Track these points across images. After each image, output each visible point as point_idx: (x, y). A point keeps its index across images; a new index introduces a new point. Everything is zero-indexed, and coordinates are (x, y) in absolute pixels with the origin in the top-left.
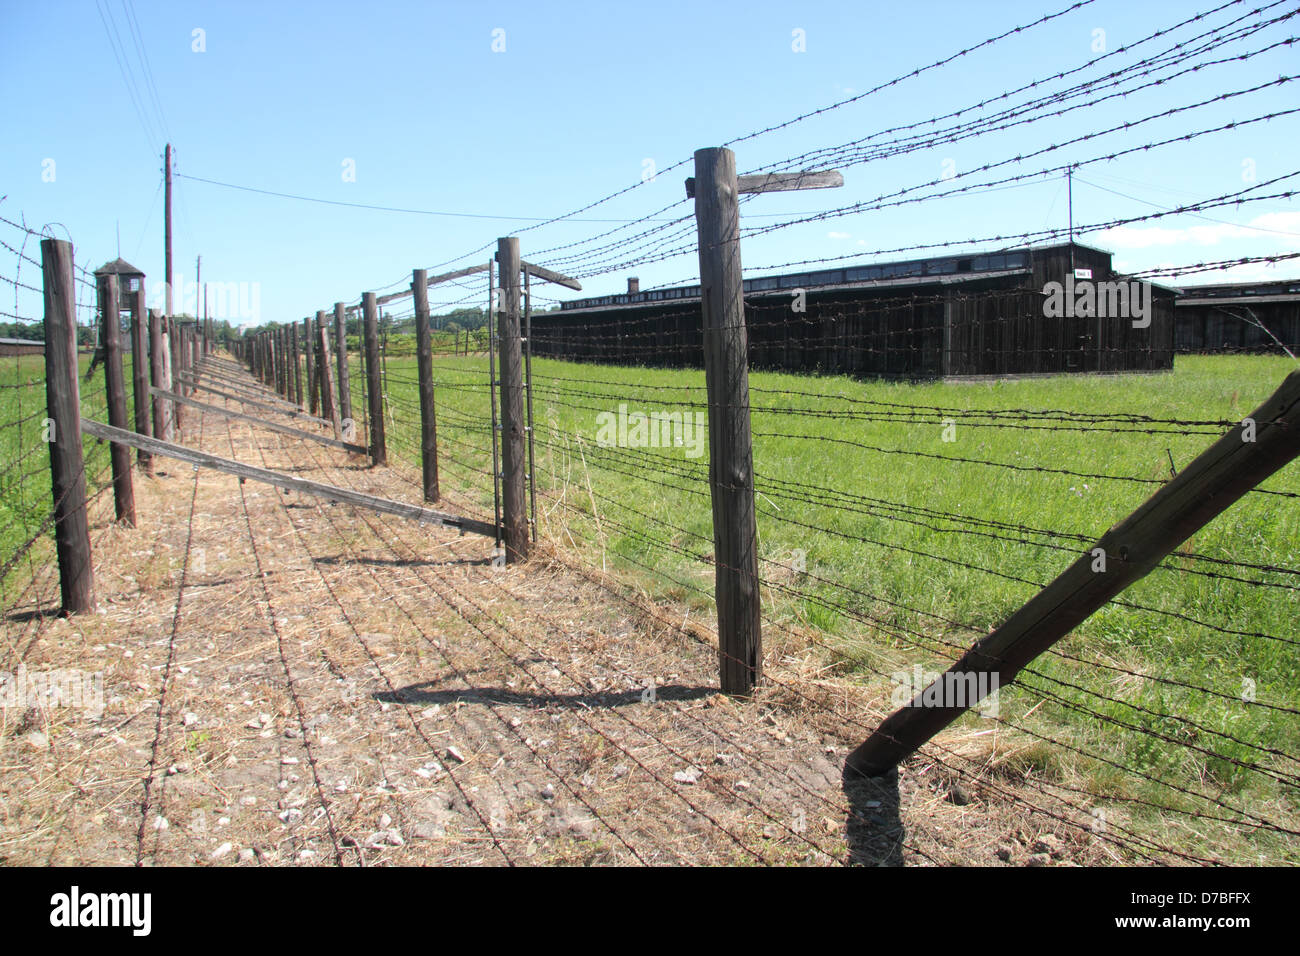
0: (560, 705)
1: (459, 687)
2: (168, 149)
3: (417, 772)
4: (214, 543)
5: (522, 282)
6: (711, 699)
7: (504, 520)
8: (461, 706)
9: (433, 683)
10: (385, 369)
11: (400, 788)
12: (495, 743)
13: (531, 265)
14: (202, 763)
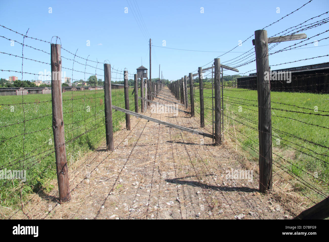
0: (212, 189)
1: (188, 180)
2: (150, 39)
3: (167, 203)
4: (146, 135)
5: (221, 70)
6: (255, 193)
7: (215, 134)
8: (186, 186)
9: (182, 178)
10: (195, 92)
11: (161, 207)
12: (191, 198)
13: (224, 65)
14: (118, 193)
